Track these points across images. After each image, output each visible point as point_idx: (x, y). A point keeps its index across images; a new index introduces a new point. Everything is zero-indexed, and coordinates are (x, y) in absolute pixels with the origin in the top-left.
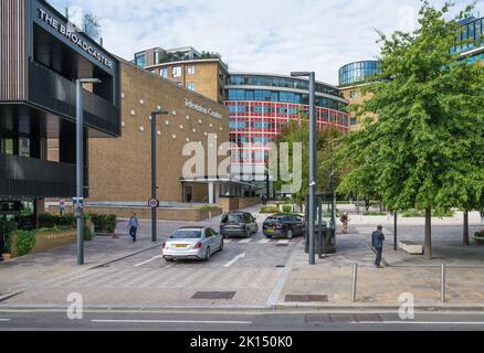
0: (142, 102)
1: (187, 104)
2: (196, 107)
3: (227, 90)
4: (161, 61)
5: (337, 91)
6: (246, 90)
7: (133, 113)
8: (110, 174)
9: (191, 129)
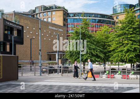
0: (34, 29)
1: (49, 28)
2: (53, 28)
3: (67, 19)
4: (44, 10)
5: (111, 17)
6: (74, 19)
7: (31, 32)
8: (24, 52)
9: (51, 36)
